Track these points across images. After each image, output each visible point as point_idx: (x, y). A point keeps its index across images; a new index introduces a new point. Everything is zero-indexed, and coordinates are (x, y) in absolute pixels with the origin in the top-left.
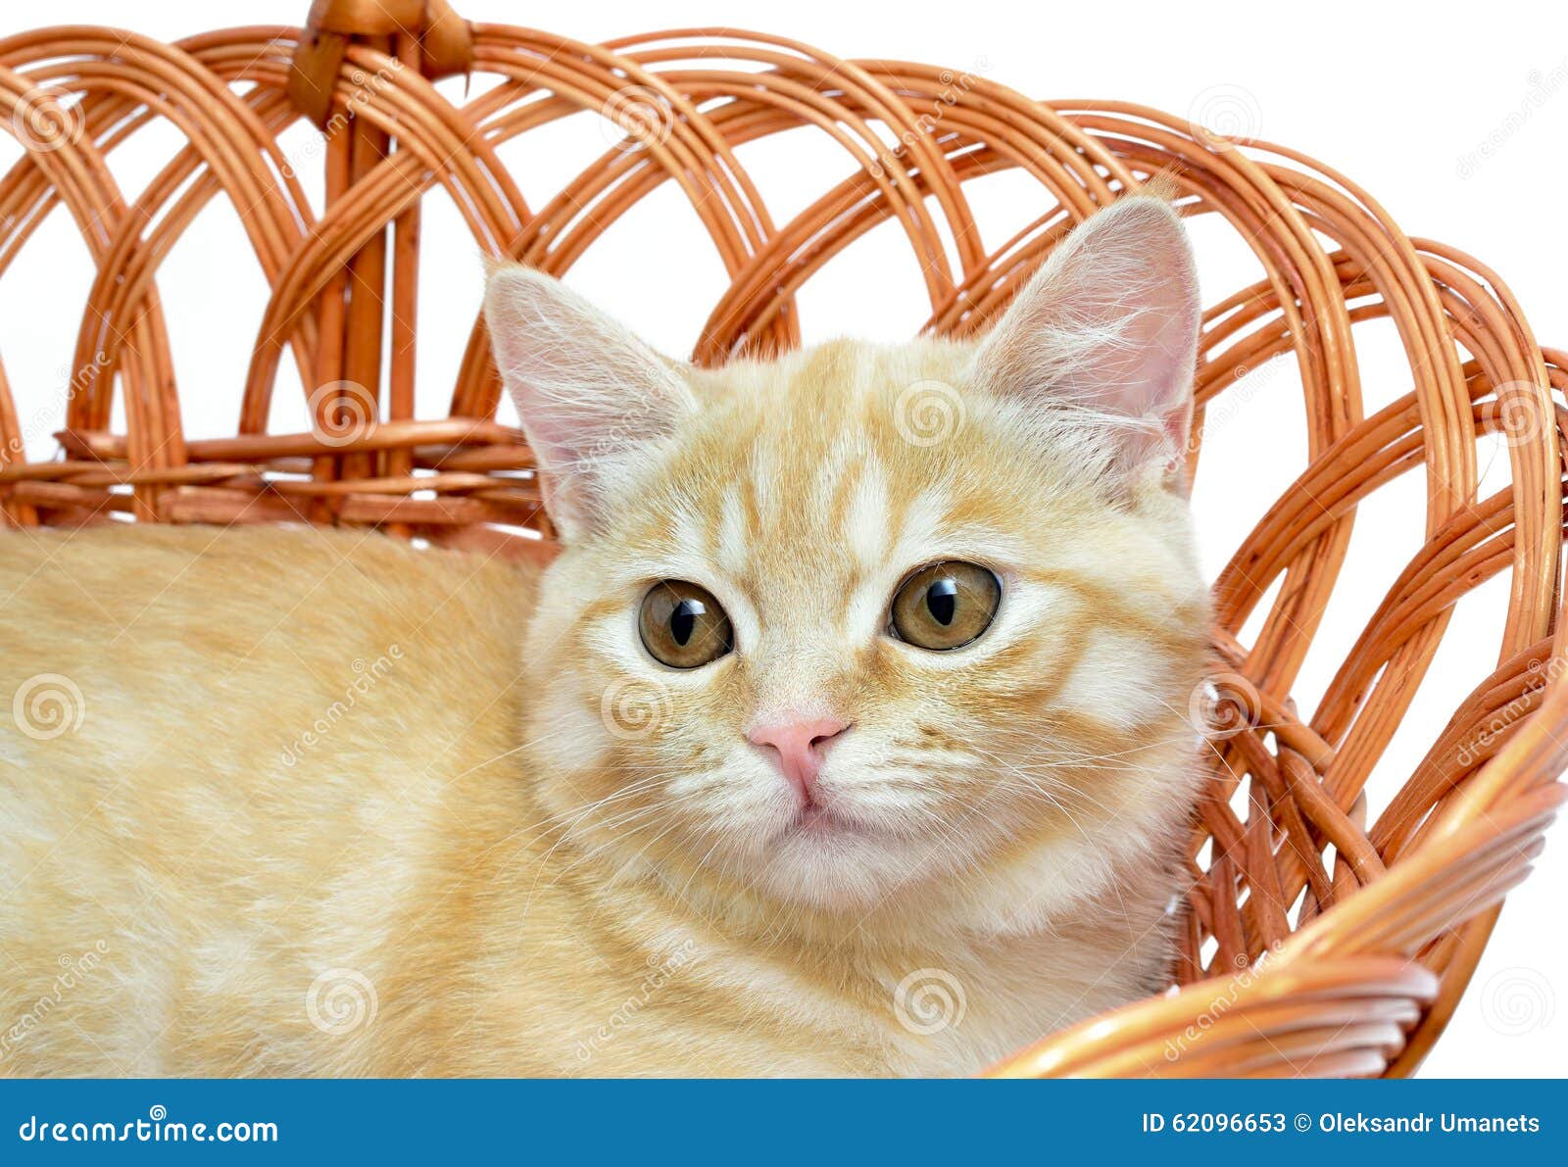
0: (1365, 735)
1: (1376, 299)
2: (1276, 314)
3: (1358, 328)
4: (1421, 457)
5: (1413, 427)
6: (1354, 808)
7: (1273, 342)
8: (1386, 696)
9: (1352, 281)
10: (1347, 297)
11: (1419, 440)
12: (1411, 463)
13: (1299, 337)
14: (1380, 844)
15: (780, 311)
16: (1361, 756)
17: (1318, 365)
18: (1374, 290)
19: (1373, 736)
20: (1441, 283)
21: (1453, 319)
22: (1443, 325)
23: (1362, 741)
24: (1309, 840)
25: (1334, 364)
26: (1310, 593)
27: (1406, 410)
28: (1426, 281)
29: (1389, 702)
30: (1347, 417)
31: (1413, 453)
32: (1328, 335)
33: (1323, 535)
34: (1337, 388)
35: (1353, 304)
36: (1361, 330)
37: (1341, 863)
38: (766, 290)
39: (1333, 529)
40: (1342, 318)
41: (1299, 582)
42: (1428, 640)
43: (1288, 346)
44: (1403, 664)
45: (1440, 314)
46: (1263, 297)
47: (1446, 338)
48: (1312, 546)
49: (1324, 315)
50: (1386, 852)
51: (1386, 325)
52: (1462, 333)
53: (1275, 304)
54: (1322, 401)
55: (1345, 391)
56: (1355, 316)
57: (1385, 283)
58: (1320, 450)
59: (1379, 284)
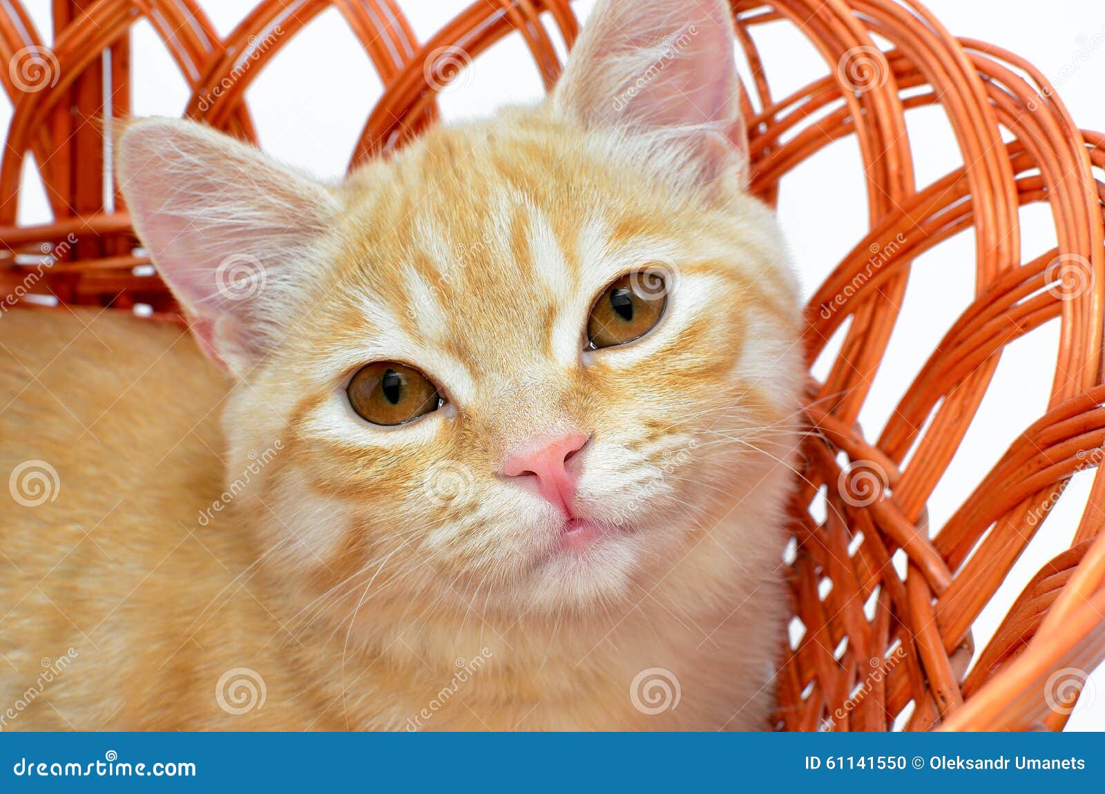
0: (927, 458)
1: (926, 89)
2: (838, 104)
3: (911, 115)
4: (970, 222)
5: (960, 196)
6: (919, 521)
7: (836, 127)
8: (945, 426)
9: (904, 73)
10: (901, 87)
11: (969, 207)
12: (961, 227)
13: (859, 123)
14: (946, 553)
15: (424, 112)
16: (926, 475)
17: (876, 146)
18: (924, 82)
19: (936, 458)
20: (986, 75)
21: (998, 107)
22: (989, 113)
23: (924, 464)
24: (882, 547)
25: (890, 145)
26: (872, 337)
27: (955, 183)
28: (972, 74)
29: (947, 431)
30: (902, 188)
31: (963, 218)
32: (885, 121)
33: (884, 287)
34: (893, 166)
35: (906, 94)
36: (913, 117)
37: (913, 570)
38: (412, 95)
39: (892, 283)
40: (896, 106)
41: (863, 326)
42: (981, 378)
43: (850, 129)
44: (958, 400)
45: (986, 102)
46: (827, 89)
47: (990, 122)
48: (874, 297)
49: (881, 104)
50: (952, 559)
51: (936, 112)
52: (1005, 117)
53: (837, 94)
54: (880, 175)
55: (900, 167)
56: (908, 104)
57: (934, 74)
58: (879, 217)
59: (929, 75)
